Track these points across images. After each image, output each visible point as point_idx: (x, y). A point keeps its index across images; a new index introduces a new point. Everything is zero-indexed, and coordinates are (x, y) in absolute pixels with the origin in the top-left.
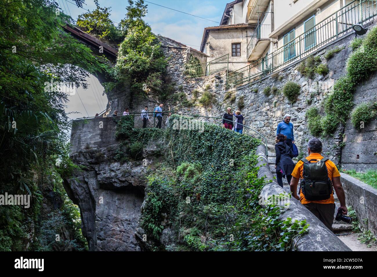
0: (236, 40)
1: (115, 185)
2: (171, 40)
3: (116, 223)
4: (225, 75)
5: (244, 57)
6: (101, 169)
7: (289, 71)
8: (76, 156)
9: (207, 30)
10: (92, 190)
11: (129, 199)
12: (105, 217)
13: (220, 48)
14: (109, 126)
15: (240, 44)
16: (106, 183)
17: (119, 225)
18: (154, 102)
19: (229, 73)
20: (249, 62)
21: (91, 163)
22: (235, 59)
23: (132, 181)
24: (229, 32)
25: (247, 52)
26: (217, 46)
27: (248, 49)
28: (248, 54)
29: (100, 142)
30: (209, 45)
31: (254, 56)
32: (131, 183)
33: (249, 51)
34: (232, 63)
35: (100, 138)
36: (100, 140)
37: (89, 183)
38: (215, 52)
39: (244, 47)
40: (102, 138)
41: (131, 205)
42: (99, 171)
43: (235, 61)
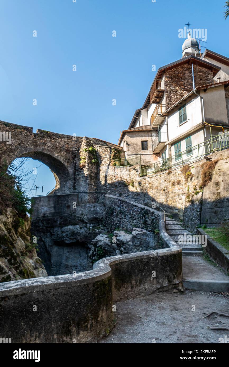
0: (144, 139)
1: (66, 242)
2: (100, 140)
3: (67, 269)
4: (139, 167)
5: (150, 150)
6: (54, 231)
7: (177, 171)
8: (36, 223)
9: (124, 132)
10: (47, 246)
11: (76, 251)
12: (59, 265)
13: (134, 144)
14: (60, 202)
15: (147, 141)
16: (59, 240)
17: (69, 270)
18: (91, 184)
19: (141, 166)
20: (154, 154)
21: (47, 227)
22: (144, 152)
23: (79, 239)
24: (139, 133)
25: (152, 147)
26: (132, 143)
27: (152, 145)
28: (153, 149)
29: (54, 212)
30: (126, 142)
31: (157, 151)
32: (78, 240)
33: (153, 146)
34: (142, 154)
35: (53, 210)
36: (54, 211)
37: (45, 241)
38: (130, 147)
39: (149, 144)
40: (55, 210)
41: (77, 255)
42: (53, 232)
43: (144, 153)
